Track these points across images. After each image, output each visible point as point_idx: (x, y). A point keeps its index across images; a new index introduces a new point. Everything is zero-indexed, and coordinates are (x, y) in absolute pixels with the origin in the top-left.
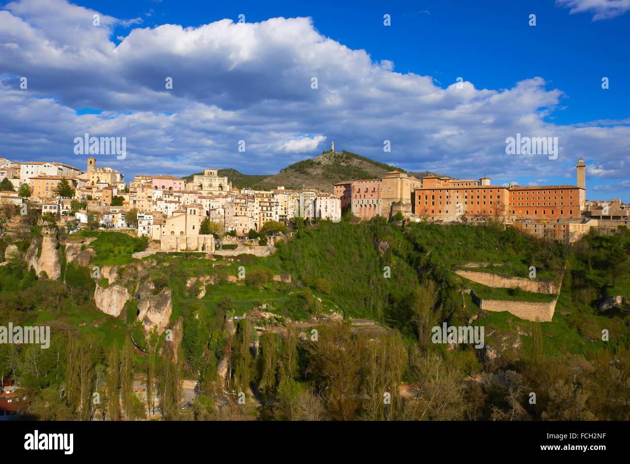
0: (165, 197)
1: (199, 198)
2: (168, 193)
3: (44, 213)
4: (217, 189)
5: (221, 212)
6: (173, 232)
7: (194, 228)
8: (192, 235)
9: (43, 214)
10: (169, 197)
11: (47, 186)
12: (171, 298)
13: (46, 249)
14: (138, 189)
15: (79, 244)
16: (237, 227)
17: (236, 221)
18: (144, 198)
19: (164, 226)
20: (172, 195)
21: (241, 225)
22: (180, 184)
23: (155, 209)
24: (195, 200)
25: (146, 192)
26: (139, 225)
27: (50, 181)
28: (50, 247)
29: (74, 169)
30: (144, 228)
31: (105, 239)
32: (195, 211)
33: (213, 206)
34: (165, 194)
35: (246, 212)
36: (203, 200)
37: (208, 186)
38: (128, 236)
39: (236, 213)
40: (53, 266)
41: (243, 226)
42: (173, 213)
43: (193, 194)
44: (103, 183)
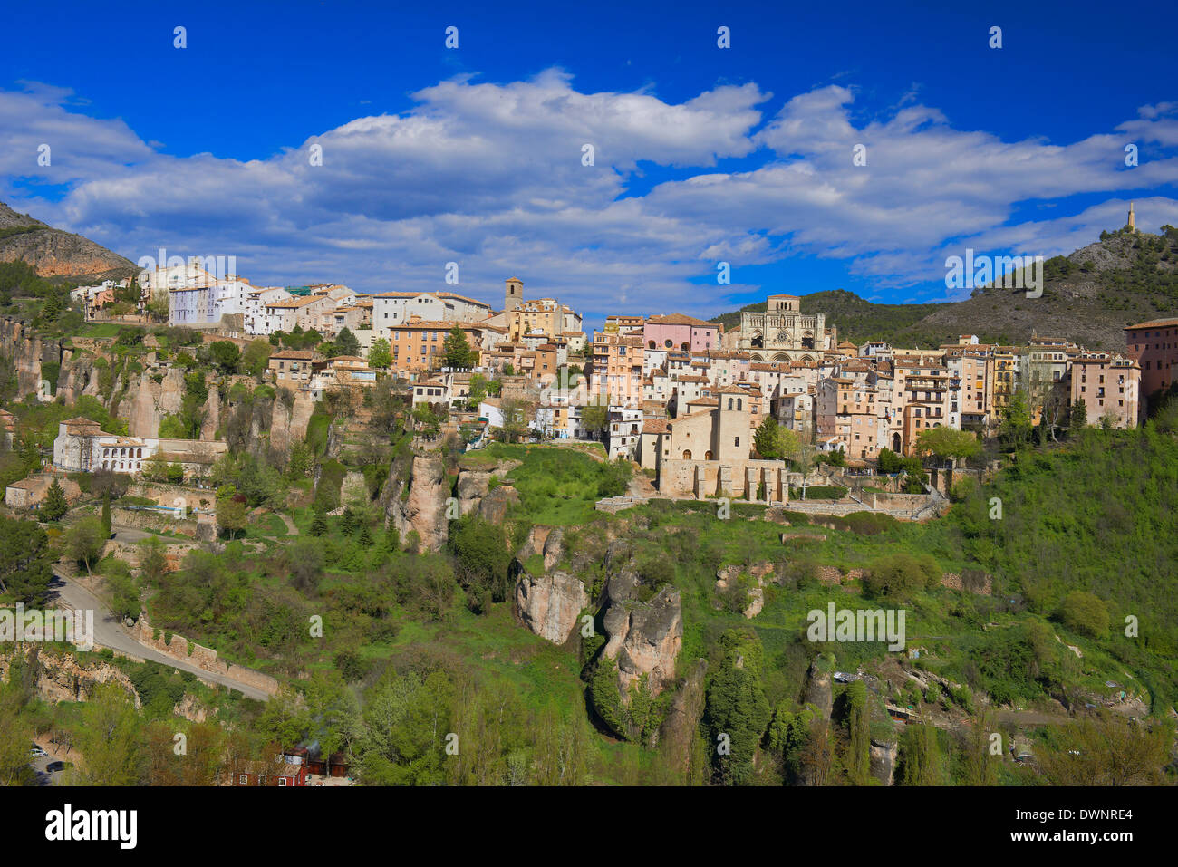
0: (673, 367)
1: (751, 370)
2: (677, 358)
3: (417, 404)
4: (798, 345)
5: (805, 404)
6: (688, 453)
7: (737, 443)
8: (732, 461)
9: (414, 406)
10: (681, 368)
11: (424, 343)
12: (680, 611)
13: (420, 483)
14: (610, 349)
15: (484, 474)
16: (848, 442)
17: (844, 428)
18: (626, 369)
19: (667, 438)
20: (687, 362)
21: (858, 437)
22: (708, 334)
23: (650, 397)
24: (742, 374)
25: (629, 355)
26: (613, 433)
27: (430, 335)
28: (426, 479)
29: (478, 305)
30: (624, 441)
31: (537, 465)
32: (740, 401)
33: (786, 389)
34: (673, 361)
35: (871, 405)
36: (761, 374)
37: (775, 337)
38: (588, 458)
39: (845, 406)
40: (433, 520)
41: (864, 441)
42: (689, 405)
43: (739, 361)
44: (537, 337)
